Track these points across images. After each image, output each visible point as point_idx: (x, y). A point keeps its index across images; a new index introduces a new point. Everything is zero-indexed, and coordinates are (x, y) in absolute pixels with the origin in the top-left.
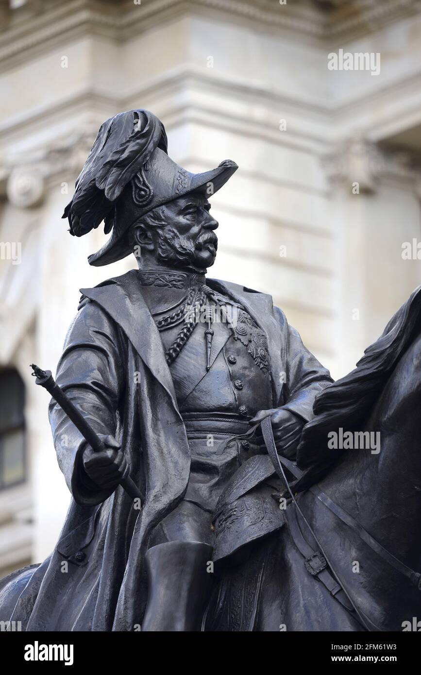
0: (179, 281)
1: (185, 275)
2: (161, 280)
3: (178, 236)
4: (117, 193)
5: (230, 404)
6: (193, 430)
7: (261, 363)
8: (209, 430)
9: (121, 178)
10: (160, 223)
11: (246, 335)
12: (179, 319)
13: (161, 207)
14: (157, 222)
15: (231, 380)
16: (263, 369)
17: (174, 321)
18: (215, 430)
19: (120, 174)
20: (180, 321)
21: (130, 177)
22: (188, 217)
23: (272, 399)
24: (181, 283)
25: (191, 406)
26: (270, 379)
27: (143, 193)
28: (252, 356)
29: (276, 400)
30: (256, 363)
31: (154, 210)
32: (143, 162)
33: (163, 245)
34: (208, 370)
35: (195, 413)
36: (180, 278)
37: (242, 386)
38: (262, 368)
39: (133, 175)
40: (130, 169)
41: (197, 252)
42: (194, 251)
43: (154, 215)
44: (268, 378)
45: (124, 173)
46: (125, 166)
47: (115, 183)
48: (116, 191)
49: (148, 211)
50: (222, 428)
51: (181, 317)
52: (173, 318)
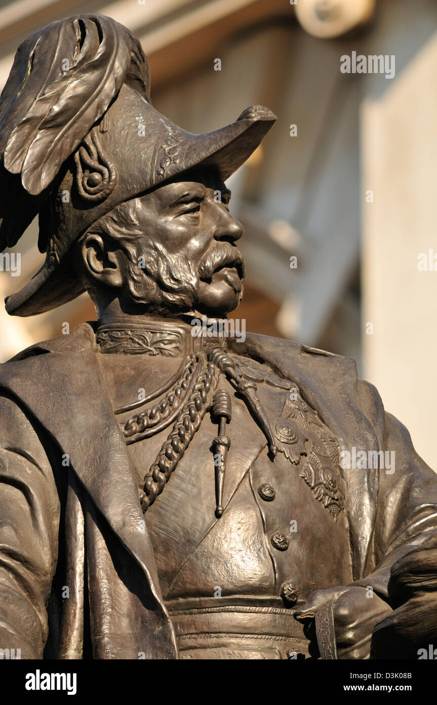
0: (171, 342)
1: (181, 331)
2: (134, 342)
3: (165, 257)
4: (45, 180)
5: (264, 579)
6: (194, 631)
7: (325, 494)
8: (225, 630)
9: (52, 150)
10: (131, 232)
11: (296, 442)
12: (165, 418)
13: (131, 202)
14: (124, 230)
15: (265, 533)
16: (331, 507)
17: (156, 421)
18: (235, 630)
19: (51, 142)
20: (167, 423)
21: (71, 146)
22: (182, 218)
23: (351, 563)
24: (174, 345)
25: (188, 586)
26: (347, 525)
27: (97, 176)
28: (308, 483)
29: (359, 565)
30: (316, 496)
31: (118, 207)
32: (96, 116)
33: (136, 275)
34: (218, 515)
35: (197, 599)
36: (172, 337)
37: (286, 543)
38: (330, 505)
39: (77, 142)
40: (71, 131)
41: (202, 284)
42: (197, 284)
43: (118, 216)
44: (342, 524)
45: (59, 140)
46: (60, 126)
47: (41, 160)
48: (44, 175)
49: (107, 211)
50: (249, 625)
51: (169, 414)
52: (152, 417)
